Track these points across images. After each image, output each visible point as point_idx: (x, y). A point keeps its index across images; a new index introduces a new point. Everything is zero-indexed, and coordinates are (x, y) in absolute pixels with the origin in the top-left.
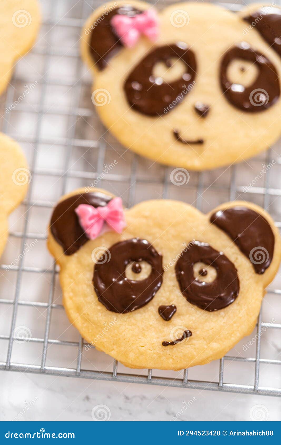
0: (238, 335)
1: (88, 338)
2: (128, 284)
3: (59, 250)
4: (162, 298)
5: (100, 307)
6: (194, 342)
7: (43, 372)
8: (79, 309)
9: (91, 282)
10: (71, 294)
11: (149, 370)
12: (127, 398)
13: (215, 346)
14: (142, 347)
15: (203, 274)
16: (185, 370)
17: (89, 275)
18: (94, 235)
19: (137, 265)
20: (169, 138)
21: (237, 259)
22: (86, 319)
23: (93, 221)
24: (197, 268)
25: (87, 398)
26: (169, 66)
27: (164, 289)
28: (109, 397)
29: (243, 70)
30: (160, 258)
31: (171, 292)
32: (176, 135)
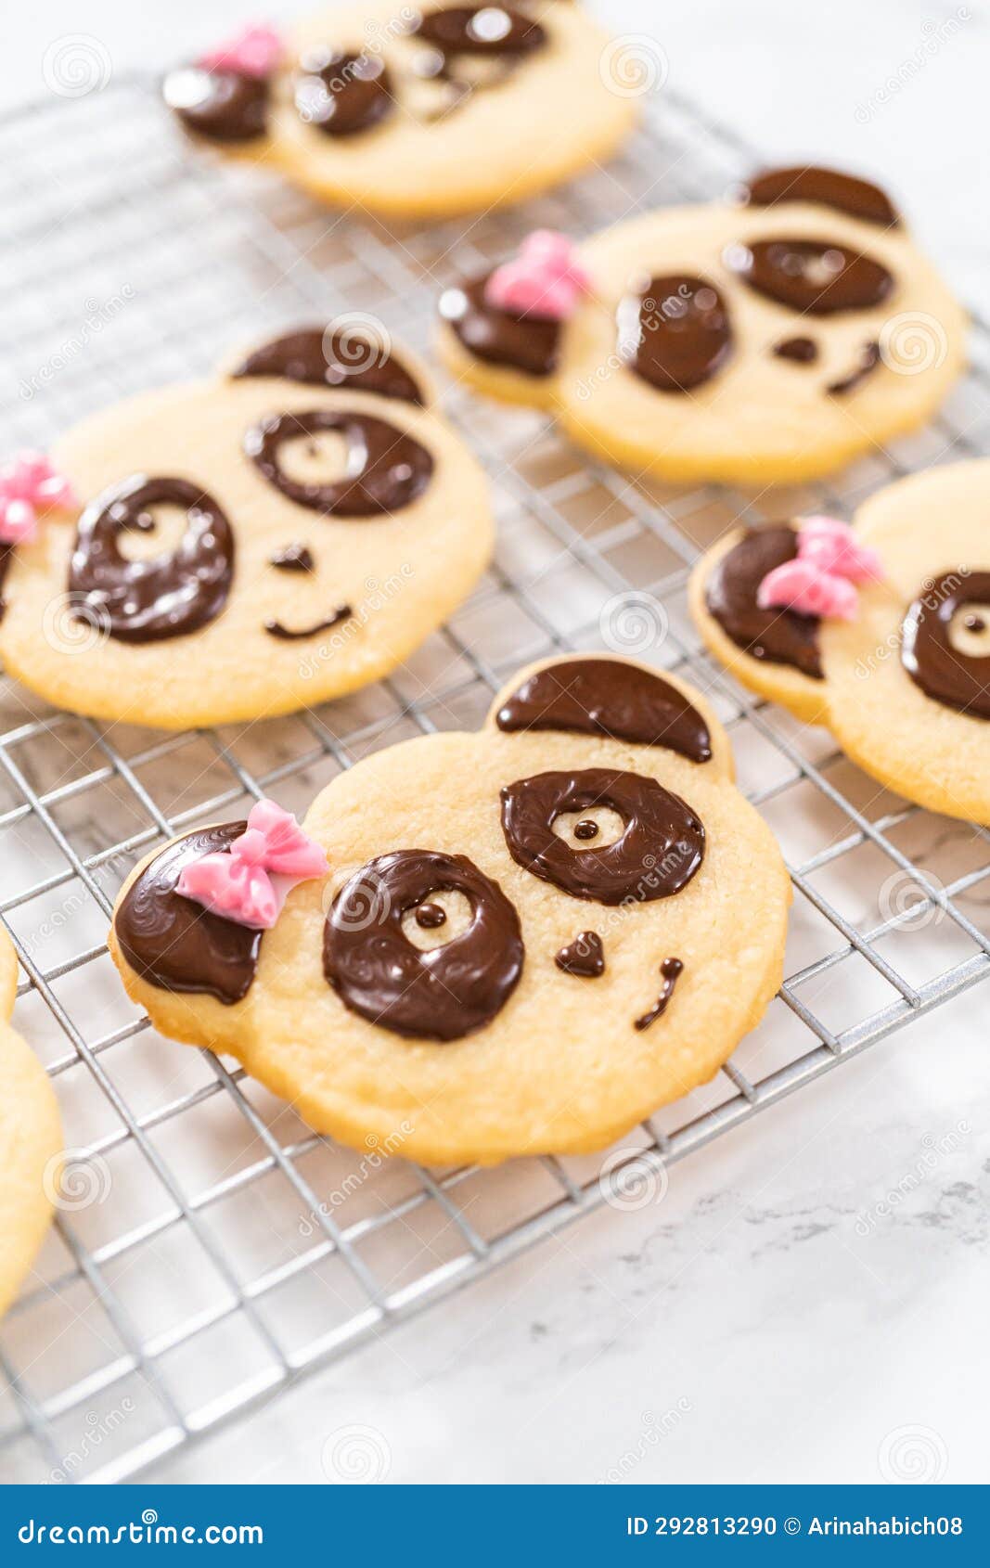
2: (440, 962)
4: (545, 938)
5: (420, 1050)
6: (697, 977)
8: (368, 1094)
9: (347, 1016)
10: (319, 1077)
11: (646, 1125)
12: (630, 1259)
13: (750, 955)
14: (595, 1066)
15: (587, 832)
16: (725, 1067)
17: (330, 1004)
18: (269, 909)
19: (425, 908)
21: (631, 760)
22: (407, 1102)
25: (539, 1329)
26: (150, 529)
27: (531, 919)
28: (589, 1289)
29: (314, 452)
30: (462, 862)
31: (550, 913)
32: (278, 632)
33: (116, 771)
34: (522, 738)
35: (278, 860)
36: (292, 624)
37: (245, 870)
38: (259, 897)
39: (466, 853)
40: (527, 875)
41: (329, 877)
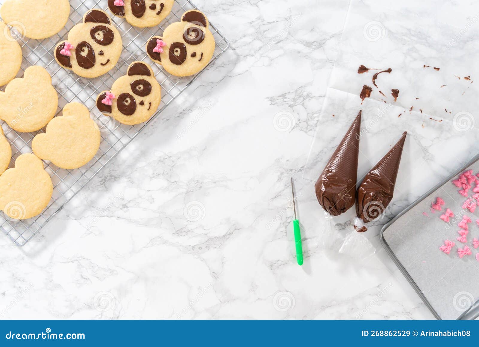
0: (159, 92)
1: (133, 124)
2: (128, 106)
3: (108, 114)
7: (132, 139)
8: (125, 121)
9: (121, 114)
12: (152, 125)
15: (140, 88)
17: (119, 113)
20: (101, 66)
23: (108, 102)
24: (137, 88)
25: (145, 134)
26: (83, 51)
29: (99, 34)
30: (128, 94)
32: (102, 64)
33: (90, 83)
34: (131, 76)
35: (111, 98)
36: (103, 63)
37: (108, 101)
38: (110, 103)
39: (128, 93)
40: (135, 94)
41: (116, 98)
